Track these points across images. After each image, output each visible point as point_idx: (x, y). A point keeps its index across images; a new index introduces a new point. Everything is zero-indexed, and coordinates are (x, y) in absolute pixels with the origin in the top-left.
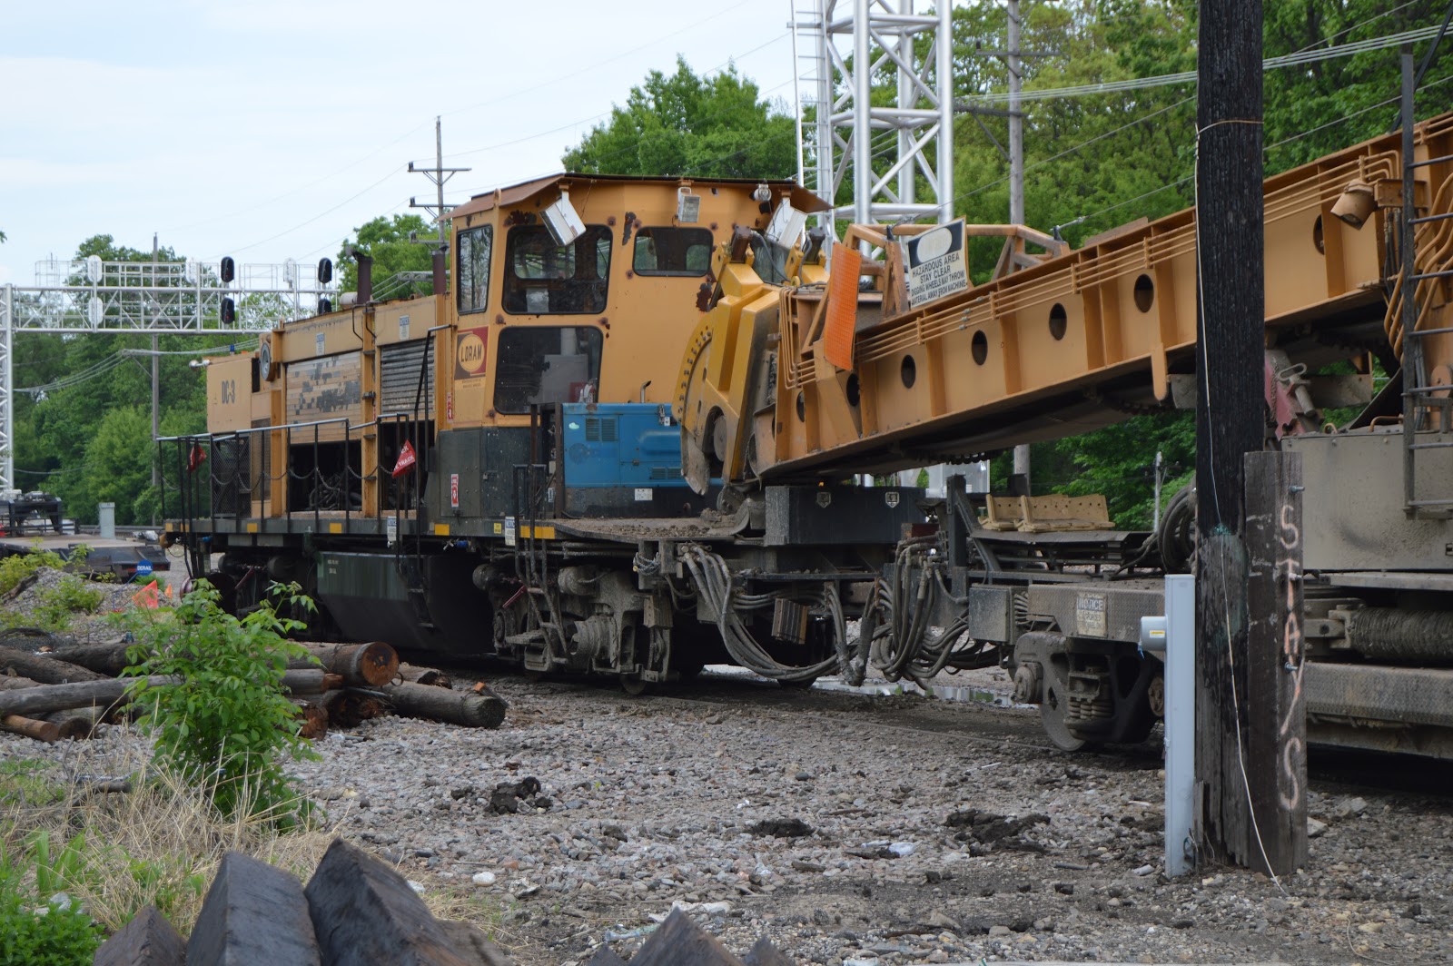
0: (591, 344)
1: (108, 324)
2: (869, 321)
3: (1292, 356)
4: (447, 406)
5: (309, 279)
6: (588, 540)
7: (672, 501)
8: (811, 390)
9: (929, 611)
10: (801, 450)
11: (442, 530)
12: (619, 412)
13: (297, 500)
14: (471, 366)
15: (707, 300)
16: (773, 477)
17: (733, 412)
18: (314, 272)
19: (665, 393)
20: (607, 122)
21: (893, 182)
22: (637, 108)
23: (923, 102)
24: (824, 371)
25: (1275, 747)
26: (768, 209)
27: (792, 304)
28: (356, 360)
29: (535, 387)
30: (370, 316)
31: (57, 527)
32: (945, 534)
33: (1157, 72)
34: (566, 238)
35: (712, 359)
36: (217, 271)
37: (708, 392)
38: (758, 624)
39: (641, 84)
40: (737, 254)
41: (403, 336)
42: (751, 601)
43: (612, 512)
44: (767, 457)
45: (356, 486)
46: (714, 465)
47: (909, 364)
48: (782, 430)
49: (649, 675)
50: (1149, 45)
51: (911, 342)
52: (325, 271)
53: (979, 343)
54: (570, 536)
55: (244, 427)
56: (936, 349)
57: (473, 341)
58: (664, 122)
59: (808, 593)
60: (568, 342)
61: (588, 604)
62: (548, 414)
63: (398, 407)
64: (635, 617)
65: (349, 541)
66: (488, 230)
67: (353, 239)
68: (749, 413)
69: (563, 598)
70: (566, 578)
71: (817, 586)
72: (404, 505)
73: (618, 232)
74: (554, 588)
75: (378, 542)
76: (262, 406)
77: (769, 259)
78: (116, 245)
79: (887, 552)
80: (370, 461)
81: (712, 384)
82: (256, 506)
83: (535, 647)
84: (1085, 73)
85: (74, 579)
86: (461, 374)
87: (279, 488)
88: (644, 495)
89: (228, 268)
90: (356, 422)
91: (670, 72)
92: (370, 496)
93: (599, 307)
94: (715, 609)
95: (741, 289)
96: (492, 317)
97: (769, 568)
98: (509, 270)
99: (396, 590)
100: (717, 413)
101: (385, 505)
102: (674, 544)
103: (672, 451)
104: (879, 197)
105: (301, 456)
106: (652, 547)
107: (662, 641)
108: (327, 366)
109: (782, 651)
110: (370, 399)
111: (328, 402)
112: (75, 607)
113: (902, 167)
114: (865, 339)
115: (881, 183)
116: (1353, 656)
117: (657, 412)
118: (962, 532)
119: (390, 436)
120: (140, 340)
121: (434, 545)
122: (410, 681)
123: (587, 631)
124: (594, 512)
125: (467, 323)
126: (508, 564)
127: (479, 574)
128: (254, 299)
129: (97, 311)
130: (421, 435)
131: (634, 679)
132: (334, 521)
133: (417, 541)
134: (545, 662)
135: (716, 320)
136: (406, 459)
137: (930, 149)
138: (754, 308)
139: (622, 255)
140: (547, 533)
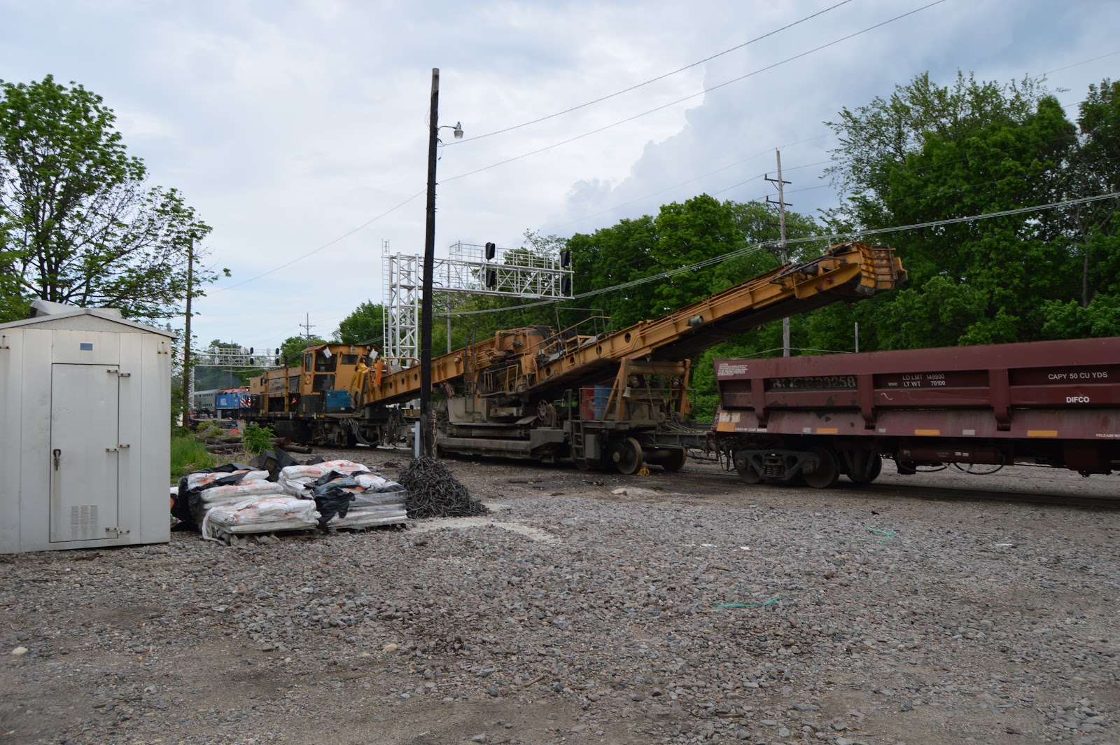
0: (333, 377)
1: (220, 364)
2: (384, 375)
3: (452, 385)
4: (303, 390)
5: (273, 353)
6: (331, 418)
7: (348, 410)
8: (373, 389)
9: (395, 431)
10: (372, 401)
11: (302, 416)
12: (338, 392)
13: (270, 410)
14: (308, 382)
15: (357, 369)
16: (367, 405)
17: (360, 393)
18: (274, 352)
19: (347, 388)
20: (351, 316)
21: (405, 341)
22: (358, 312)
23: (412, 324)
24: (375, 385)
25: (431, 449)
26: (370, 351)
27: (370, 372)
28: (284, 380)
29: (321, 387)
30: (287, 370)
31: (209, 416)
32: (398, 417)
33: (483, 309)
34: (328, 357)
35: (356, 382)
36: (249, 351)
37: (355, 388)
38: (364, 434)
39: (360, 306)
40: (361, 361)
41: (294, 375)
42: (362, 430)
43: (336, 412)
44: (366, 402)
45: (284, 407)
46: (356, 403)
47: (391, 384)
48: (368, 396)
49: (343, 445)
50: (482, 302)
51: (391, 380)
52: (277, 351)
53: (403, 380)
54: (326, 417)
55: (259, 393)
56: (396, 381)
57: (308, 377)
58: (365, 316)
59: (374, 428)
60: (329, 377)
61: (331, 431)
62: (324, 393)
63: (293, 390)
64: (340, 433)
65: (282, 418)
66: (311, 355)
67: (285, 343)
68: (363, 392)
69: (326, 429)
70: (326, 425)
71: (375, 427)
72: (294, 411)
73: (338, 355)
74: (324, 427)
75: (288, 418)
76: (263, 389)
77: (367, 361)
78: (221, 342)
79: (387, 420)
80: (286, 401)
81: (356, 387)
82: (261, 411)
83: (320, 440)
84: (469, 307)
85: (216, 428)
86: (306, 384)
87: (266, 407)
88: (343, 409)
89: (252, 349)
90: (284, 393)
91: (367, 303)
92: (286, 409)
93: (335, 370)
94: (355, 431)
95: (361, 368)
96: (312, 372)
97: (366, 423)
98: (316, 362)
99: (292, 429)
100: (357, 392)
101: (290, 411)
102: (347, 419)
103: (348, 400)
104: (402, 344)
105: (271, 400)
106: (343, 419)
107: (346, 438)
108: (278, 380)
109: (369, 440)
110: (287, 388)
111: (278, 388)
112: (218, 434)
113: (407, 337)
114: (383, 379)
115: (403, 341)
116: (457, 437)
117: (346, 392)
118: (401, 416)
119: (291, 396)
120: (228, 368)
121: (299, 419)
122: (293, 445)
123: (330, 436)
124: (333, 412)
125: (307, 373)
126: (315, 423)
127: (309, 425)
128: (258, 358)
129: (217, 361)
130: (298, 396)
131: (340, 446)
132: (279, 414)
133: (296, 418)
134: (322, 443)
135: (357, 374)
136: (294, 401)
137: (413, 334)
138: (364, 372)
139: (339, 360)
140: (323, 416)
